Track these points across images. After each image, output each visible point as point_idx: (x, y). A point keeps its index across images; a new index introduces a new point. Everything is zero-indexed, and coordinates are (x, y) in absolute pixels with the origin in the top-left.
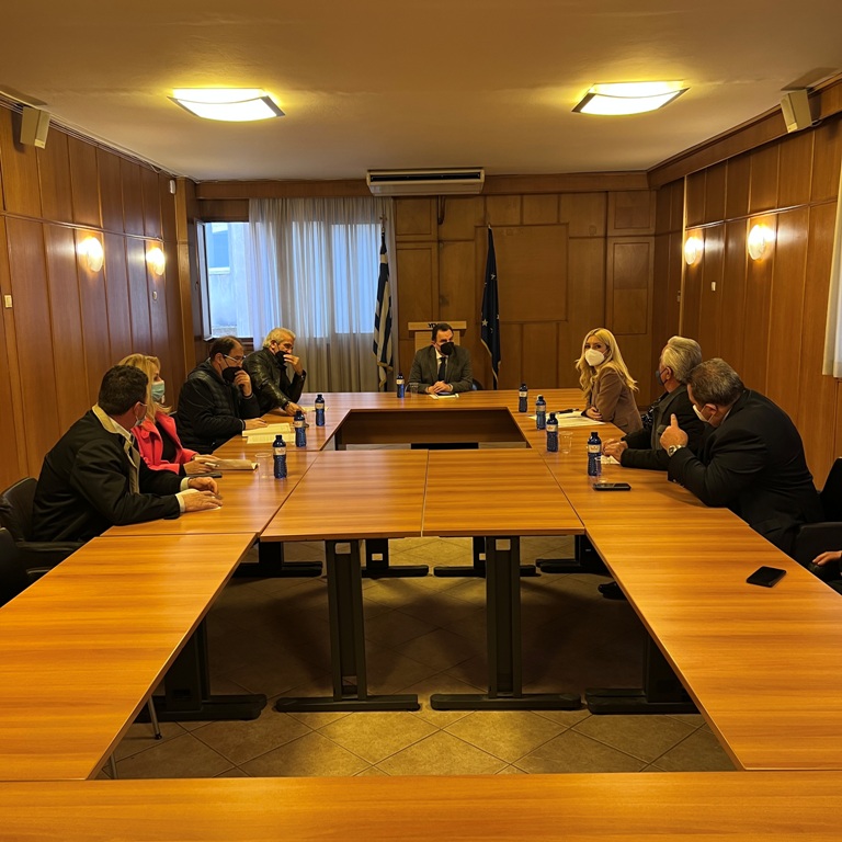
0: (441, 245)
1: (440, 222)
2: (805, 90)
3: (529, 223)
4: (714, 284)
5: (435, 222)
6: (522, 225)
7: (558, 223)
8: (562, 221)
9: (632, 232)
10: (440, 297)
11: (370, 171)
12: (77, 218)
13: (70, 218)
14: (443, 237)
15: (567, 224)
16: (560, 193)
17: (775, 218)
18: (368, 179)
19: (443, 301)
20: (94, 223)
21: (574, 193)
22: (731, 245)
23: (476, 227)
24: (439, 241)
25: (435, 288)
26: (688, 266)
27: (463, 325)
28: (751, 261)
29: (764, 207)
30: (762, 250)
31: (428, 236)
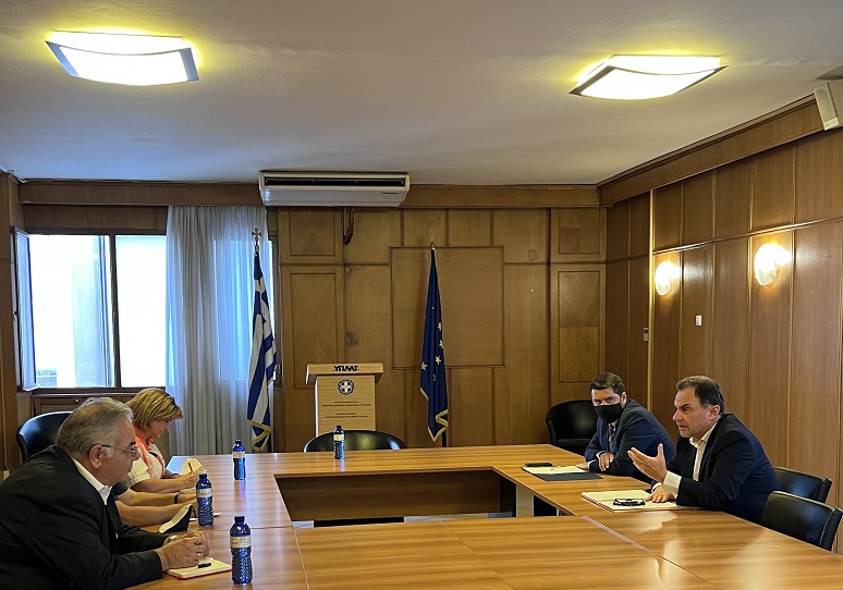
0: (348, 269)
1: (347, 241)
3: (456, 244)
4: (699, 319)
5: (340, 241)
6: (447, 246)
7: (492, 246)
8: (495, 244)
9: (579, 258)
10: (348, 334)
11: (264, 171)
14: (350, 260)
15: (503, 247)
16: (492, 209)
17: (792, 235)
18: (261, 182)
19: (351, 339)
21: (510, 209)
22: (723, 271)
23: (391, 248)
24: (346, 265)
25: (341, 323)
26: (657, 297)
27: (379, 368)
28: (757, 289)
29: (775, 222)
30: (775, 274)
31: (332, 258)
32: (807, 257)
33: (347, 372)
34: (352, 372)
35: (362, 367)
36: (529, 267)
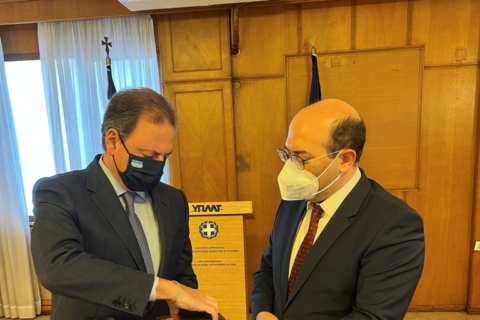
0: (237, 84)
1: (234, 51)
3: (365, 47)
5: (226, 55)
6: (353, 51)
7: (409, 46)
8: (414, 43)
10: (238, 158)
14: (239, 73)
15: (421, 48)
19: (242, 163)
23: (287, 56)
24: (234, 79)
27: (246, 207)
31: (218, 72)
33: (208, 212)
34: (214, 212)
35: (227, 207)
36: (455, 70)
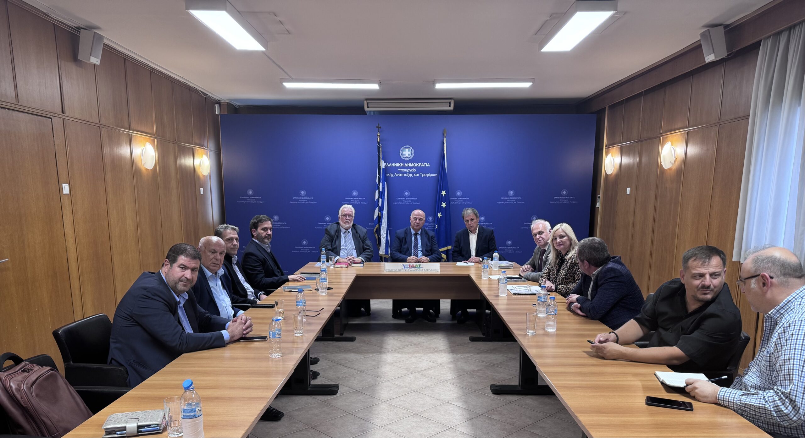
2: (722, 27)
11: (367, 99)
12: (133, 125)
13: (126, 125)
17: (685, 136)
18: (365, 106)
20: (148, 131)
22: (644, 160)
26: (606, 175)
28: (663, 171)
29: (676, 127)
30: (673, 162)
32: (693, 150)
